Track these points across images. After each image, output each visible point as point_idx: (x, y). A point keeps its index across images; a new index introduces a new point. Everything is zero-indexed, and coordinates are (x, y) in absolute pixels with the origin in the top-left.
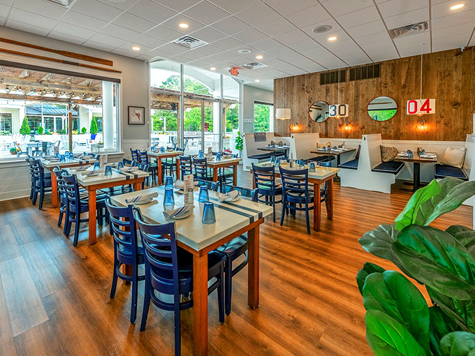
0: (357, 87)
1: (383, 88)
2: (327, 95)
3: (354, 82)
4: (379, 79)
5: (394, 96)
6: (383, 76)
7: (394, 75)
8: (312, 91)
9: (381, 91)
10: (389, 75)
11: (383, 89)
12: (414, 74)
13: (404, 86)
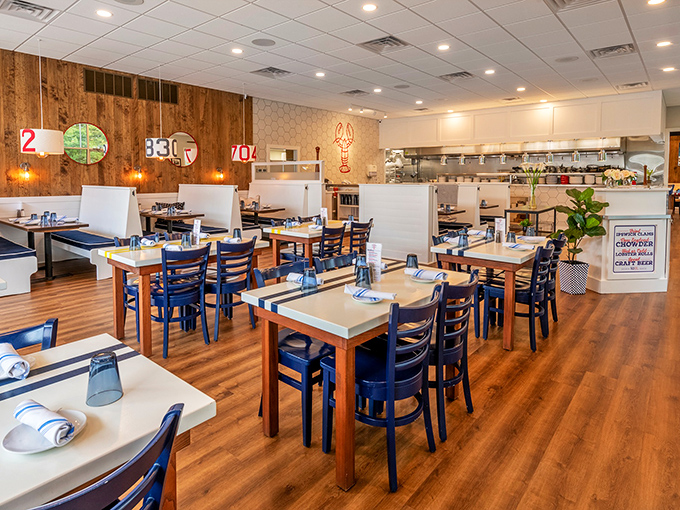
0: (149, 111)
1: (181, 121)
2: (99, 114)
3: (144, 102)
4: (177, 107)
5: (194, 133)
6: (181, 103)
7: (192, 106)
8: (66, 100)
9: (180, 124)
10: (188, 105)
11: (182, 123)
12: (211, 110)
13: (203, 124)
